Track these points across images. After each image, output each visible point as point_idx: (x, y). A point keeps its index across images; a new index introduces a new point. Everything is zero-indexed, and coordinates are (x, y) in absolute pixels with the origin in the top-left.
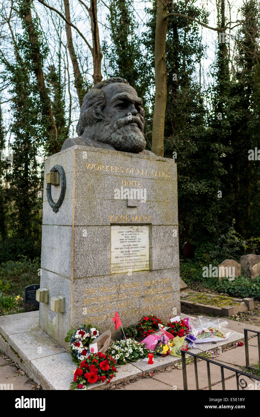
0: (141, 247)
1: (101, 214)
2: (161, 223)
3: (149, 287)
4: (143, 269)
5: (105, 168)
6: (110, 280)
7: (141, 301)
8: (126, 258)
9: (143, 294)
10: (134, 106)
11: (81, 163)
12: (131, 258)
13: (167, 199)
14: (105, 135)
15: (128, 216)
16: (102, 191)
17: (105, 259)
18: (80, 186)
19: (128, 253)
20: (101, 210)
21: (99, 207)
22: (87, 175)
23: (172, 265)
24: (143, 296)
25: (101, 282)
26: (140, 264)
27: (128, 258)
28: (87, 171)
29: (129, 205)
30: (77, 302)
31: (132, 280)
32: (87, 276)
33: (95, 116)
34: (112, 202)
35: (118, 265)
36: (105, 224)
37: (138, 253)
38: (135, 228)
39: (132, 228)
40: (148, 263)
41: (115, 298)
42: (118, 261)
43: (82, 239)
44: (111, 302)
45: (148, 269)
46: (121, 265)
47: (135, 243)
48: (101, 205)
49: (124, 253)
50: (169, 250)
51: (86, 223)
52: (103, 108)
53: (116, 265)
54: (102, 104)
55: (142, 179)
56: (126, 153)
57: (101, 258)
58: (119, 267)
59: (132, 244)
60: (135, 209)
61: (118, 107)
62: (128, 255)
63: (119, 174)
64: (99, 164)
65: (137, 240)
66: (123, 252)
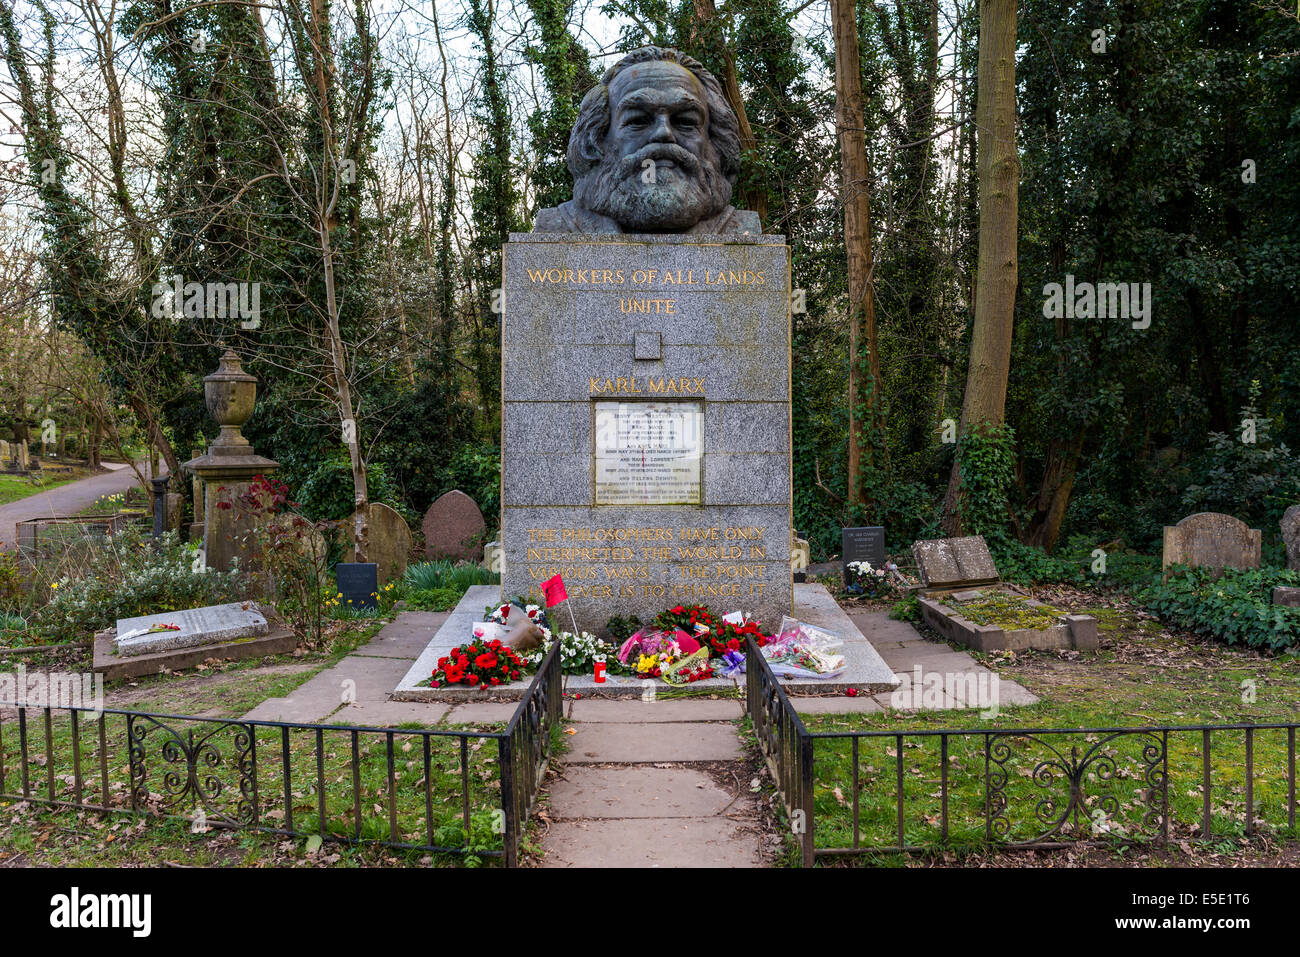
0: (676, 452)
1: (567, 378)
2: (735, 397)
3: (696, 543)
4: (683, 501)
5: (577, 276)
6: (590, 516)
7: (672, 571)
8: (636, 474)
9: (676, 556)
10: (664, 118)
11: (519, 271)
12: (648, 474)
13: (755, 339)
14: (600, 197)
15: (636, 382)
16: (568, 326)
17: (578, 473)
18: (516, 319)
19: (641, 463)
20: (567, 369)
21: (561, 363)
22: (531, 295)
23: (767, 496)
24: (676, 561)
25: (568, 518)
26: (673, 488)
27: (642, 474)
28: (532, 287)
29: (640, 354)
30: (514, 552)
31: (648, 521)
32: (535, 503)
33: (584, 154)
34: (594, 350)
35: (615, 488)
36: (576, 398)
37: (668, 465)
38: (661, 406)
39: (651, 407)
40: (697, 488)
41: (603, 555)
42: (615, 478)
43: (522, 428)
44: (593, 563)
45: (698, 501)
46: (622, 488)
47: (658, 442)
48: (568, 356)
49: (631, 462)
50: (759, 462)
51: (532, 395)
52: (603, 132)
53: (607, 487)
54: (600, 124)
55: (677, 294)
56: (637, 237)
57: (567, 469)
58: (615, 492)
59: (651, 442)
60: (657, 365)
61: (630, 127)
62: (641, 467)
63: (614, 287)
64: (561, 269)
65: (666, 435)
66: (628, 460)
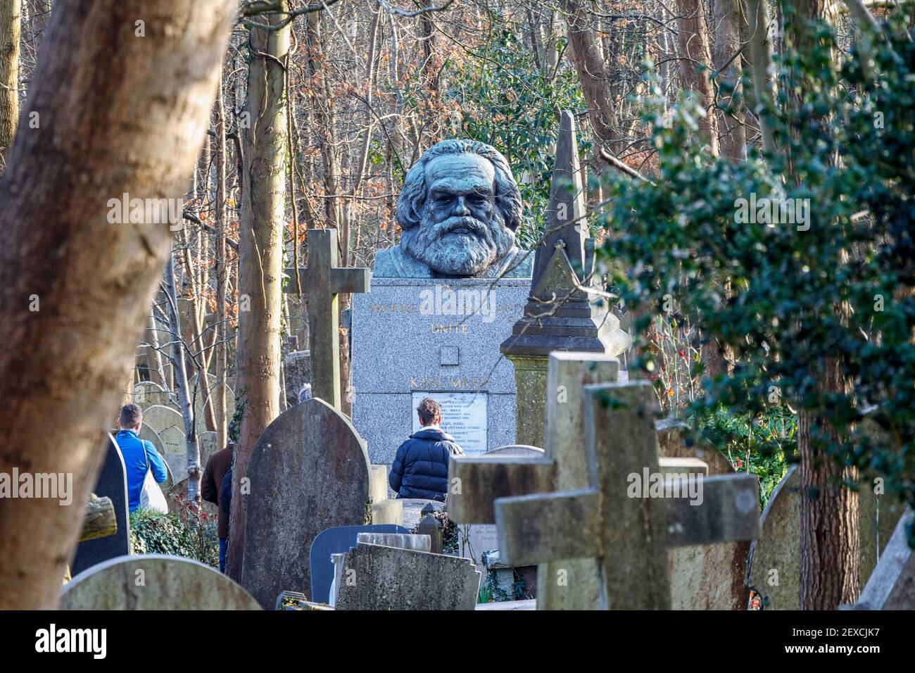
0: (470, 428)
1: (395, 377)
2: (507, 391)
10: (461, 199)
11: (362, 305)
14: (419, 250)
15: (441, 380)
20: (395, 371)
21: (392, 367)
22: (371, 322)
28: (371, 316)
29: (444, 361)
33: (408, 217)
34: (413, 358)
36: (401, 390)
37: (464, 437)
38: (459, 396)
39: (451, 396)
43: (365, 411)
47: (456, 421)
48: (395, 363)
51: (372, 389)
52: (422, 202)
54: (419, 197)
55: (470, 321)
59: (452, 421)
60: (456, 369)
61: (438, 203)
63: (427, 316)
65: (462, 416)
